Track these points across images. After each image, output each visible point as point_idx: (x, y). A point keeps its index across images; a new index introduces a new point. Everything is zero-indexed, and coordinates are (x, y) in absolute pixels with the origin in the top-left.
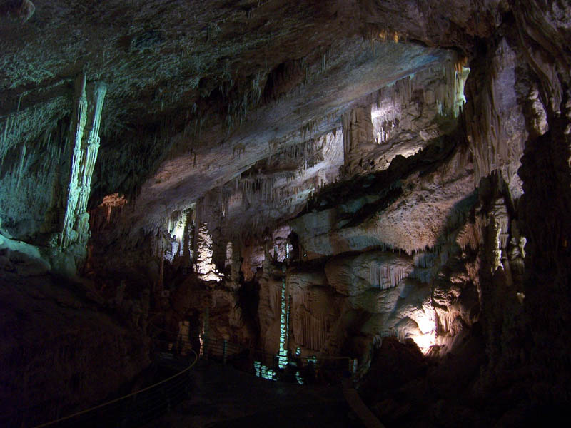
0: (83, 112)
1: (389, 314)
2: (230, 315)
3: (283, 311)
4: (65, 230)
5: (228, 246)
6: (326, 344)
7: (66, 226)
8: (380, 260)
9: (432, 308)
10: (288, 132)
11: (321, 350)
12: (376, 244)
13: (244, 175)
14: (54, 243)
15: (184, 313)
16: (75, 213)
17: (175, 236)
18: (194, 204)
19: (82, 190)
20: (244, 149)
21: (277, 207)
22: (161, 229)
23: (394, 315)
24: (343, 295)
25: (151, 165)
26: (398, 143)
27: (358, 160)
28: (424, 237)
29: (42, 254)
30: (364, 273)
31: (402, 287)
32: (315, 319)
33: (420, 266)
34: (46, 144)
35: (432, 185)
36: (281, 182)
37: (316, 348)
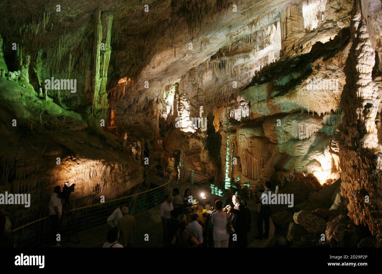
0: (100, 32)
1: (303, 157)
2: (201, 155)
3: (228, 153)
4: (94, 104)
5: (201, 109)
6: (262, 176)
7: (95, 101)
8: (299, 120)
9: (330, 153)
10: (240, 27)
11: (258, 179)
12: (298, 108)
13: (213, 58)
14: (89, 111)
15: (172, 152)
16: (99, 93)
17: (168, 101)
18: (180, 79)
19: (102, 80)
20: (208, 42)
21: (239, 79)
22: (159, 97)
23: (306, 157)
24: (274, 143)
25: (146, 59)
26: (322, 31)
27: (291, 45)
28: (329, 104)
29: (83, 118)
30: (288, 129)
31: (313, 139)
32: (255, 159)
33: (327, 124)
34: (82, 52)
35: (334, 66)
36: (240, 61)
37: (255, 178)
